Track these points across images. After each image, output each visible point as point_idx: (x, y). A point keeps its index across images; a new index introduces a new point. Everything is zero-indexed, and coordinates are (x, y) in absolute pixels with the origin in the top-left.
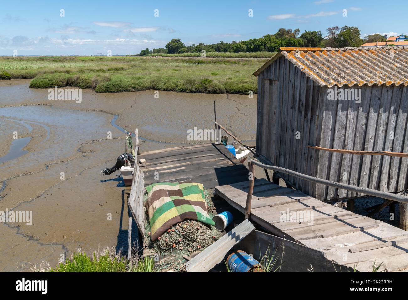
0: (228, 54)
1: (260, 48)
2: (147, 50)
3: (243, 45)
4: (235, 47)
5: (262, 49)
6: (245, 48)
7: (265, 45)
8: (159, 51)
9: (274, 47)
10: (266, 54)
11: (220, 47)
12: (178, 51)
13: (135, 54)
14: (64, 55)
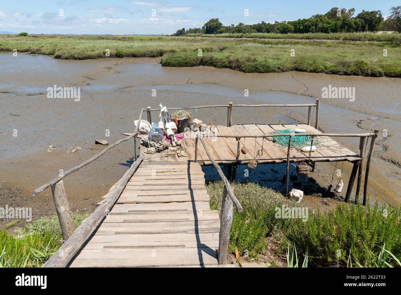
0: (272, 34)
1: (311, 29)
2: (184, 29)
3: (290, 26)
4: (281, 27)
5: (312, 30)
6: (293, 29)
7: (316, 25)
8: (196, 31)
9: (327, 28)
10: (320, 36)
11: (262, 27)
12: (216, 31)
13: (171, 34)
14: (99, 34)
